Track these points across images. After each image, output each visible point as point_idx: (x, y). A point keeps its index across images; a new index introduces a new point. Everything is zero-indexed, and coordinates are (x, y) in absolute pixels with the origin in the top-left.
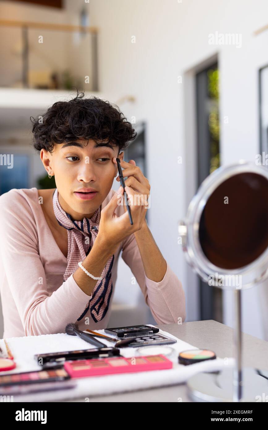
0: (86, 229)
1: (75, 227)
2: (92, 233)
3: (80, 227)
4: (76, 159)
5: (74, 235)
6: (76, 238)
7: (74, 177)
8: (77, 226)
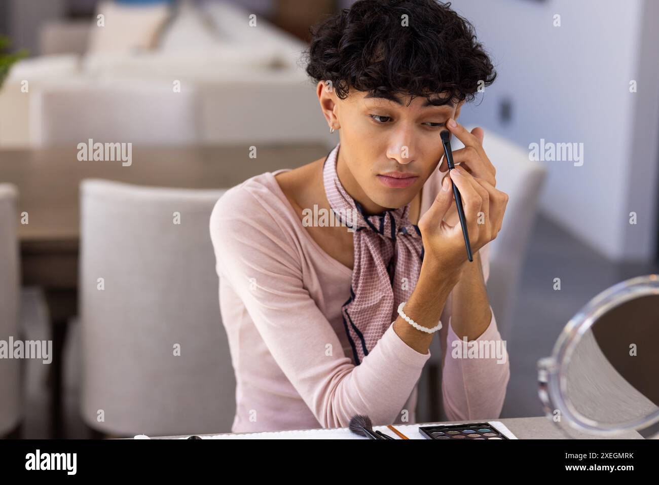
0: (388, 232)
1: (368, 227)
2: (397, 238)
3: (378, 228)
4: (387, 120)
5: (365, 239)
6: (369, 244)
7: (382, 150)
8: (372, 226)
